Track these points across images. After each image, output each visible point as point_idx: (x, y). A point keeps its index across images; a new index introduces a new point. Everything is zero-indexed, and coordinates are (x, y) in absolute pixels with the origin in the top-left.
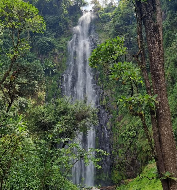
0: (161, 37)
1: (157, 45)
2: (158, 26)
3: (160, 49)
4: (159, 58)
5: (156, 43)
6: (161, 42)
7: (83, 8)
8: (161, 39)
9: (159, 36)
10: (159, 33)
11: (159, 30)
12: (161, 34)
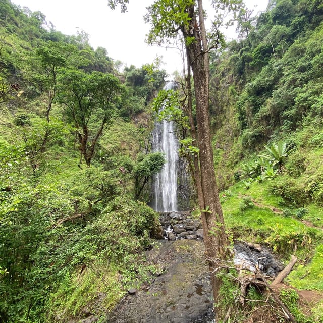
0: (207, 81)
1: (203, 90)
2: (205, 71)
3: (205, 93)
4: (204, 102)
5: (202, 87)
6: (207, 86)
7: (166, 79)
8: (207, 84)
9: (205, 80)
10: (205, 78)
11: (205, 75)
12: (207, 79)
